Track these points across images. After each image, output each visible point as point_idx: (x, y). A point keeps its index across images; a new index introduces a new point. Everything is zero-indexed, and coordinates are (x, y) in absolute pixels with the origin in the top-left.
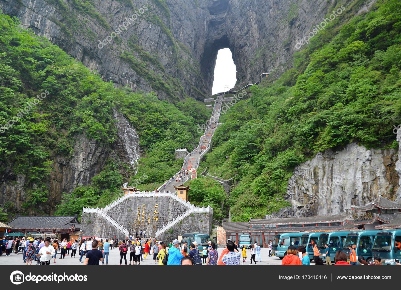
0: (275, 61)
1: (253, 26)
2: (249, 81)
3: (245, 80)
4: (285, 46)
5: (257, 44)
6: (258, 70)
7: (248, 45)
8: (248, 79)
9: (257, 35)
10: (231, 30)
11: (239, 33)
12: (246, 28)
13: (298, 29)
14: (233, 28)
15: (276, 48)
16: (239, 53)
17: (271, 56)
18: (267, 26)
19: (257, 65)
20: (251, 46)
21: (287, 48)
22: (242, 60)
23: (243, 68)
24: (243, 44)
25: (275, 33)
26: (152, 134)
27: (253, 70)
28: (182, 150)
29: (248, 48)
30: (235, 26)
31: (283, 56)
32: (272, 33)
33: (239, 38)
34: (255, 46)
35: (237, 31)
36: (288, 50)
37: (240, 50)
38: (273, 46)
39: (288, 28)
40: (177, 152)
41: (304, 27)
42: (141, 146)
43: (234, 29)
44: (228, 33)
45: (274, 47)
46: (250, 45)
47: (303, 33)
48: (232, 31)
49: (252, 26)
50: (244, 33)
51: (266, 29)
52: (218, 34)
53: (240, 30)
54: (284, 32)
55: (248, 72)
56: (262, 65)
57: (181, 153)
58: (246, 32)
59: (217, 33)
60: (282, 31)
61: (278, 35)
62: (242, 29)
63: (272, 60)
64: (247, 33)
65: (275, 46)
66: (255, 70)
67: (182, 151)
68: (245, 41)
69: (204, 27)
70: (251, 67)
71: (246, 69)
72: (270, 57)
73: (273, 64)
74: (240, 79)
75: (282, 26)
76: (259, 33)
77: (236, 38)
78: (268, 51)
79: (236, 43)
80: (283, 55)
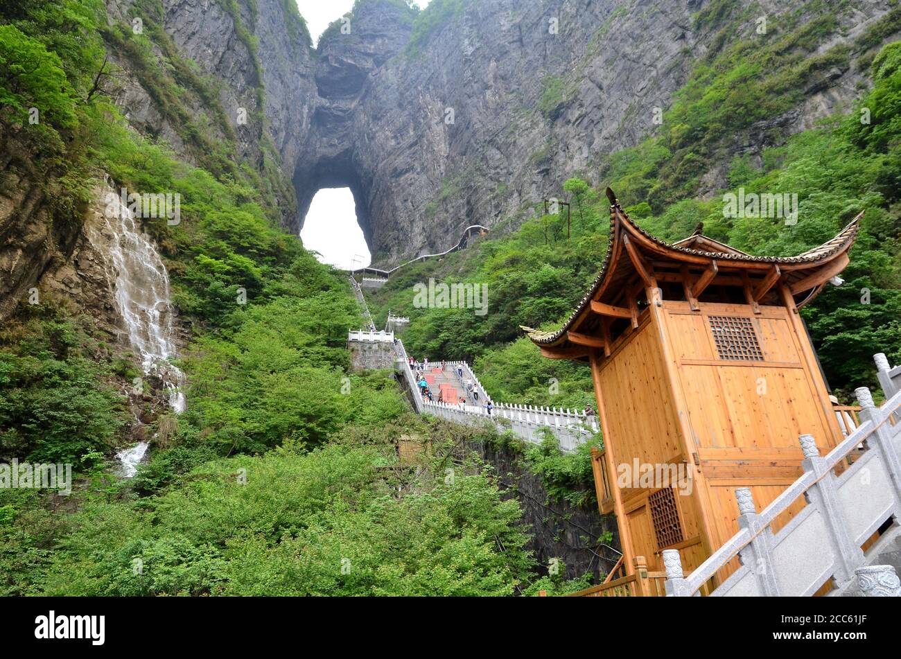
0: (506, 201)
1: (435, 127)
2: (421, 249)
3: (407, 248)
4: (540, 163)
5: (443, 167)
6: (449, 222)
7: (419, 170)
8: (419, 245)
9: (443, 148)
10: (371, 135)
11: (393, 143)
12: (412, 133)
13: (578, 126)
14: (377, 132)
15: (505, 171)
16: (389, 188)
17: (492, 190)
18: (476, 126)
19: (447, 211)
20: (427, 171)
21: (543, 168)
22: (398, 203)
23: (400, 220)
24: (404, 167)
25: (501, 139)
26: (227, 273)
27: (434, 224)
28: (378, 338)
29: (416, 177)
30: (382, 127)
31: (534, 186)
32: (491, 141)
33: (389, 154)
34: (437, 172)
35: (387, 138)
36: (546, 172)
37: (393, 180)
38: (497, 167)
39: (542, 125)
40: (355, 341)
41: (595, 118)
42: (181, 312)
43: (380, 133)
44: (358, 144)
45: (499, 170)
46: (422, 169)
47: (595, 132)
48: (372, 138)
49: (429, 128)
50: (406, 142)
51: (474, 133)
52: (331, 145)
53: (395, 137)
54: (531, 136)
55: (417, 230)
56: (463, 211)
57: (375, 347)
58: (412, 140)
59: (327, 143)
60: (526, 132)
61: (515, 142)
62: (401, 135)
63: (494, 198)
64: (415, 144)
65: (502, 167)
66: (442, 224)
67: (379, 343)
68: (409, 160)
69: (302, 117)
70: (427, 217)
71: (412, 222)
72: (489, 192)
73: (497, 206)
74: (393, 246)
75: (524, 123)
76: (450, 144)
77: (382, 153)
78: (481, 179)
79: (380, 165)
80: (534, 182)
